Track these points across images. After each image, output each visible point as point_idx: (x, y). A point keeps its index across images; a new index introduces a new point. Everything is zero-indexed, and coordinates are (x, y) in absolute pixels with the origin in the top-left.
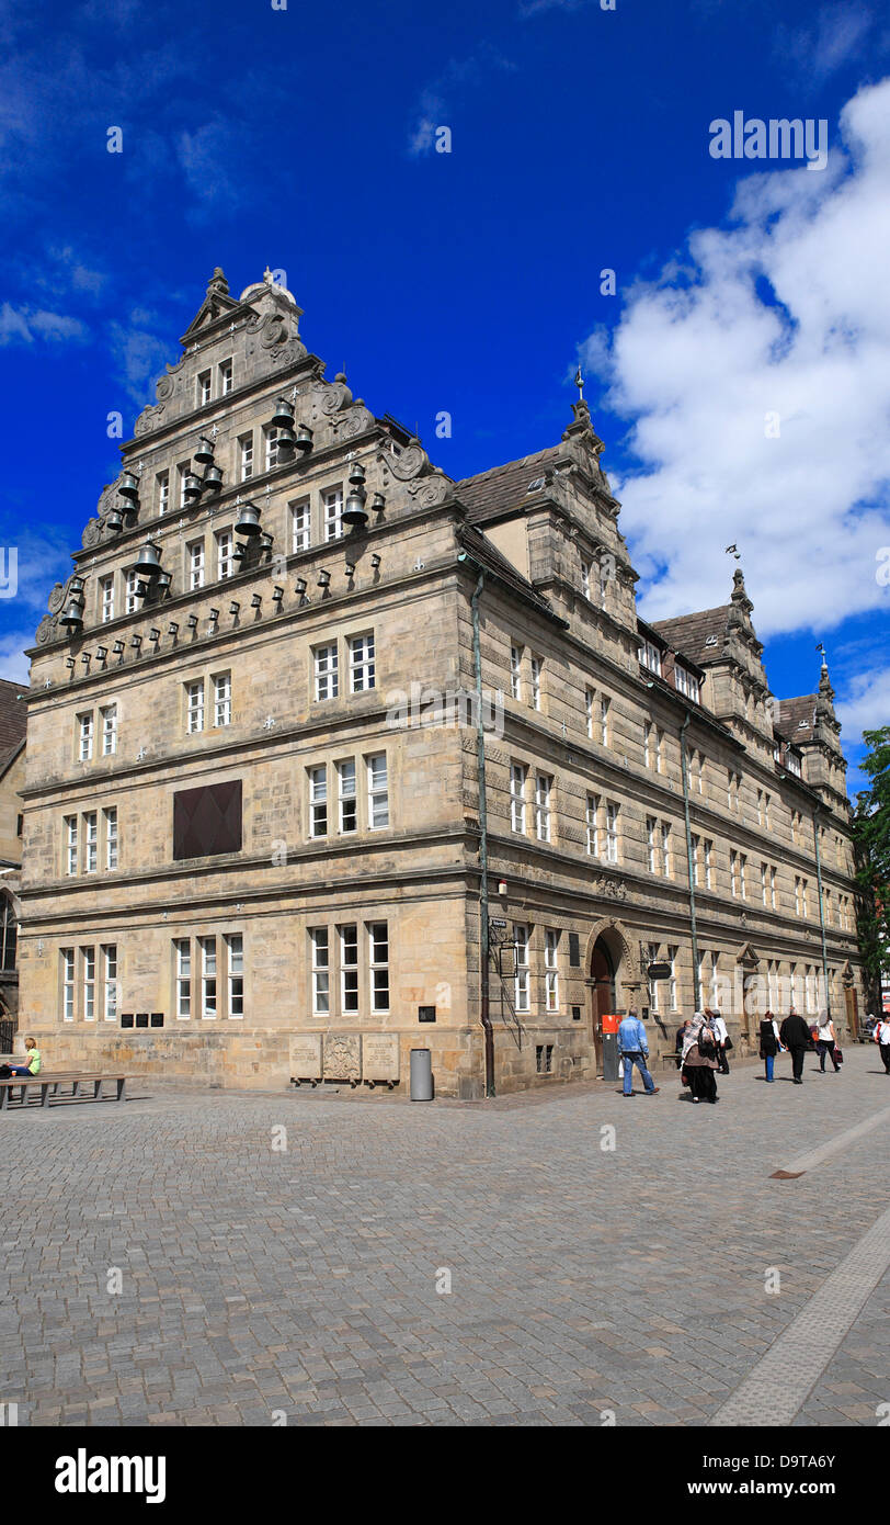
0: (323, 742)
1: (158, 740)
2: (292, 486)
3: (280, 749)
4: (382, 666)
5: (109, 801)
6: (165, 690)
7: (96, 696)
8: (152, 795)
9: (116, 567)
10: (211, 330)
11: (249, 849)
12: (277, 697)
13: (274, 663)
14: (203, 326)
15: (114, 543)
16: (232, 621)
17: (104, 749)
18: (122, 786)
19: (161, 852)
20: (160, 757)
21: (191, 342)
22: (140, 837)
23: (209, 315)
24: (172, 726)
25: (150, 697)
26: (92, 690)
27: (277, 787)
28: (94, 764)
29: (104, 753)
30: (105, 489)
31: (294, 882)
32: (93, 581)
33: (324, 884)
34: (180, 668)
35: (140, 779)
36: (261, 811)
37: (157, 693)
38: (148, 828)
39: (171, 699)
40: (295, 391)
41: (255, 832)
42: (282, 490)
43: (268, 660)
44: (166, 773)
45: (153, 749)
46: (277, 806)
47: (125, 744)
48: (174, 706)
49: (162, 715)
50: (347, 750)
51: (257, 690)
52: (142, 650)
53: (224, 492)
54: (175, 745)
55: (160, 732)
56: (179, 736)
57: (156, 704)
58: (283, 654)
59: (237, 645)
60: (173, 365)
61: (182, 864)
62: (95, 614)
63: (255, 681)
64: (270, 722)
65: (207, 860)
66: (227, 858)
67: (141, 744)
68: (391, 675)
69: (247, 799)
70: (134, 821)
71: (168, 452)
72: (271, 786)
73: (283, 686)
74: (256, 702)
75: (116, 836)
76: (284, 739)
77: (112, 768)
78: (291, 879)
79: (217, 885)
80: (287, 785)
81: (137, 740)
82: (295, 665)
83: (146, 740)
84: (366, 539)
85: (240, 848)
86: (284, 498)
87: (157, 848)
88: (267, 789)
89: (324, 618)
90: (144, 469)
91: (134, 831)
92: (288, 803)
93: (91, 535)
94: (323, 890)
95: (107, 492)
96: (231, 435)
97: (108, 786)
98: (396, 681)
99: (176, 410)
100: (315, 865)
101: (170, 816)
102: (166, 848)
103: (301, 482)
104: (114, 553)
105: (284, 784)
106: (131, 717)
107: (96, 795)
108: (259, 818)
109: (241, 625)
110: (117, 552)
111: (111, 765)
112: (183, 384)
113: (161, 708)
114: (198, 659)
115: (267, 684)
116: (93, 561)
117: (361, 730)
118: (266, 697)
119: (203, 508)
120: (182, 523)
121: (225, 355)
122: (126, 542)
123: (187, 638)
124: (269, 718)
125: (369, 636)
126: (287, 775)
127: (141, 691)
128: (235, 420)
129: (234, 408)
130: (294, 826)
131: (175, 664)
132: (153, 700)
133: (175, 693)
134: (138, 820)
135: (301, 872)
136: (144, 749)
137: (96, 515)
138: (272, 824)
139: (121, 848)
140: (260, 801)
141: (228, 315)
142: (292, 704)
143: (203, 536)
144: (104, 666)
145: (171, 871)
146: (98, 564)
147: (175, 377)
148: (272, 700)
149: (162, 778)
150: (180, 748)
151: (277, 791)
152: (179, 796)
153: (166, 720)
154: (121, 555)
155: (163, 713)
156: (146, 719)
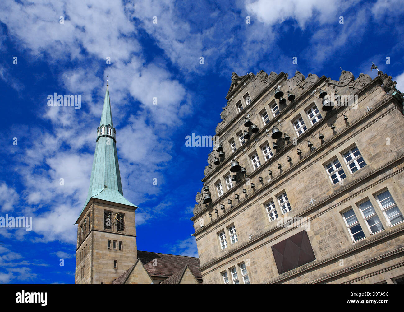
0: (346, 198)
1: (257, 228)
2: (290, 115)
3: (321, 210)
4: (367, 155)
5: (240, 260)
6: (255, 209)
7: (224, 223)
8: (260, 251)
9: (220, 177)
10: (237, 89)
11: (320, 257)
12: (312, 190)
13: (305, 178)
14: (233, 89)
15: (218, 169)
16: (279, 172)
17: (232, 242)
18: (244, 252)
19: (272, 273)
20: (260, 235)
21: (230, 97)
22: (259, 270)
23: (235, 86)
24: (263, 221)
25: (249, 215)
26: (221, 222)
27: (327, 226)
28: (229, 248)
29: (232, 243)
30: (209, 155)
31: (354, 264)
32: (212, 185)
33: (375, 259)
34: (260, 198)
35: (252, 247)
36: (321, 239)
37: (251, 211)
38: (262, 265)
39: (258, 212)
40: (279, 87)
41: (321, 249)
42: (286, 118)
43: (302, 178)
44: (265, 240)
45: (255, 233)
46: (329, 234)
47: (242, 236)
48: (262, 213)
49: (256, 219)
50: (361, 196)
51: (301, 192)
52: (240, 199)
53: (259, 132)
54: (266, 228)
55: (257, 225)
56: (267, 224)
57: (252, 216)
58: (309, 173)
59: (285, 179)
60: (224, 107)
61: (284, 275)
62: (215, 196)
63: (298, 189)
64: (312, 201)
65: (298, 270)
66: (309, 265)
67: (249, 234)
68: (374, 156)
69: (311, 237)
70: (254, 264)
71: (231, 132)
72: (323, 227)
73: (314, 185)
74: (302, 196)
75: (247, 273)
76: (323, 204)
77: (238, 247)
78: (351, 263)
79: (307, 279)
80: (332, 223)
81: (247, 233)
82: (317, 174)
83: (251, 231)
84: (335, 114)
85: (314, 258)
86: (288, 121)
87: (269, 272)
88: (322, 229)
89: (326, 151)
90: (223, 142)
91: (255, 268)
92: (336, 230)
93: (207, 171)
94: (375, 262)
95: (210, 156)
96: (256, 114)
97: (238, 254)
98: (378, 157)
99: (231, 117)
100: (364, 253)
101: (272, 256)
102: (273, 270)
103: (294, 111)
104: (218, 173)
105: (330, 223)
106: (241, 225)
107: (233, 260)
108: (321, 242)
109: (284, 171)
110: (220, 172)
111: (237, 246)
112: (231, 110)
113: (255, 217)
114: (267, 192)
115: (305, 188)
116: (210, 179)
117: (367, 184)
118: (306, 193)
119: (252, 141)
120: (244, 150)
121: (245, 93)
122: (222, 167)
123: (260, 187)
124: (311, 199)
125: (354, 148)
126: (331, 219)
127: (244, 214)
128: (256, 109)
129: (254, 105)
130: (343, 239)
131: (257, 198)
132: (250, 215)
133: (260, 209)
134: (256, 263)
135: (356, 259)
136: (251, 235)
137: (208, 164)
138: (330, 242)
139: (251, 277)
140: (319, 235)
141: (241, 82)
142: (322, 190)
143: (256, 150)
144: (224, 211)
145: (280, 279)
146: (213, 179)
147: (227, 110)
148: (311, 192)
149: (264, 242)
150: (269, 228)
151: (327, 228)
152: (274, 248)
153: (259, 220)
154: (222, 172)
155: (257, 218)
156: (249, 223)
